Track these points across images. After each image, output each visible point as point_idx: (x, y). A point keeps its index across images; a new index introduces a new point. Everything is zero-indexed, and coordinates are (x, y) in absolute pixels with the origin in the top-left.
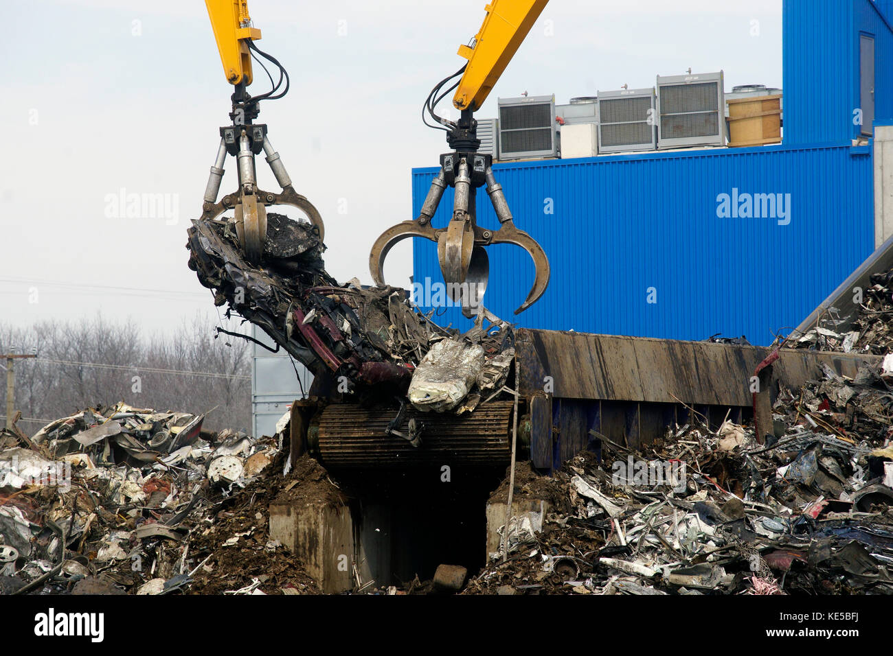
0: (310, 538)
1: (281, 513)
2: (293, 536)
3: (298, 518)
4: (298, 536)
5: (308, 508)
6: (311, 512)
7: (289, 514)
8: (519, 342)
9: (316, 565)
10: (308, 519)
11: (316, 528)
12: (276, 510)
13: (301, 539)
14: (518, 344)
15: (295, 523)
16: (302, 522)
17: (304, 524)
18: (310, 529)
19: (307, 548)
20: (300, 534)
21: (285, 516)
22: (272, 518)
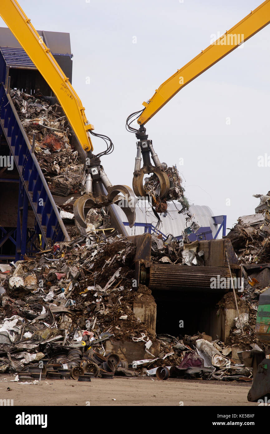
0: (151, 318)
1: (139, 307)
2: (143, 316)
3: (146, 309)
4: (145, 317)
5: (150, 305)
6: (152, 307)
7: (142, 307)
8: (227, 244)
9: (153, 329)
10: (150, 310)
11: (154, 314)
12: (137, 305)
13: (147, 318)
14: (226, 245)
15: (144, 311)
16: (148, 311)
17: (149, 312)
18: (151, 314)
19: (149, 322)
20: (146, 316)
21: (141, 308)
22: (135, 309)
